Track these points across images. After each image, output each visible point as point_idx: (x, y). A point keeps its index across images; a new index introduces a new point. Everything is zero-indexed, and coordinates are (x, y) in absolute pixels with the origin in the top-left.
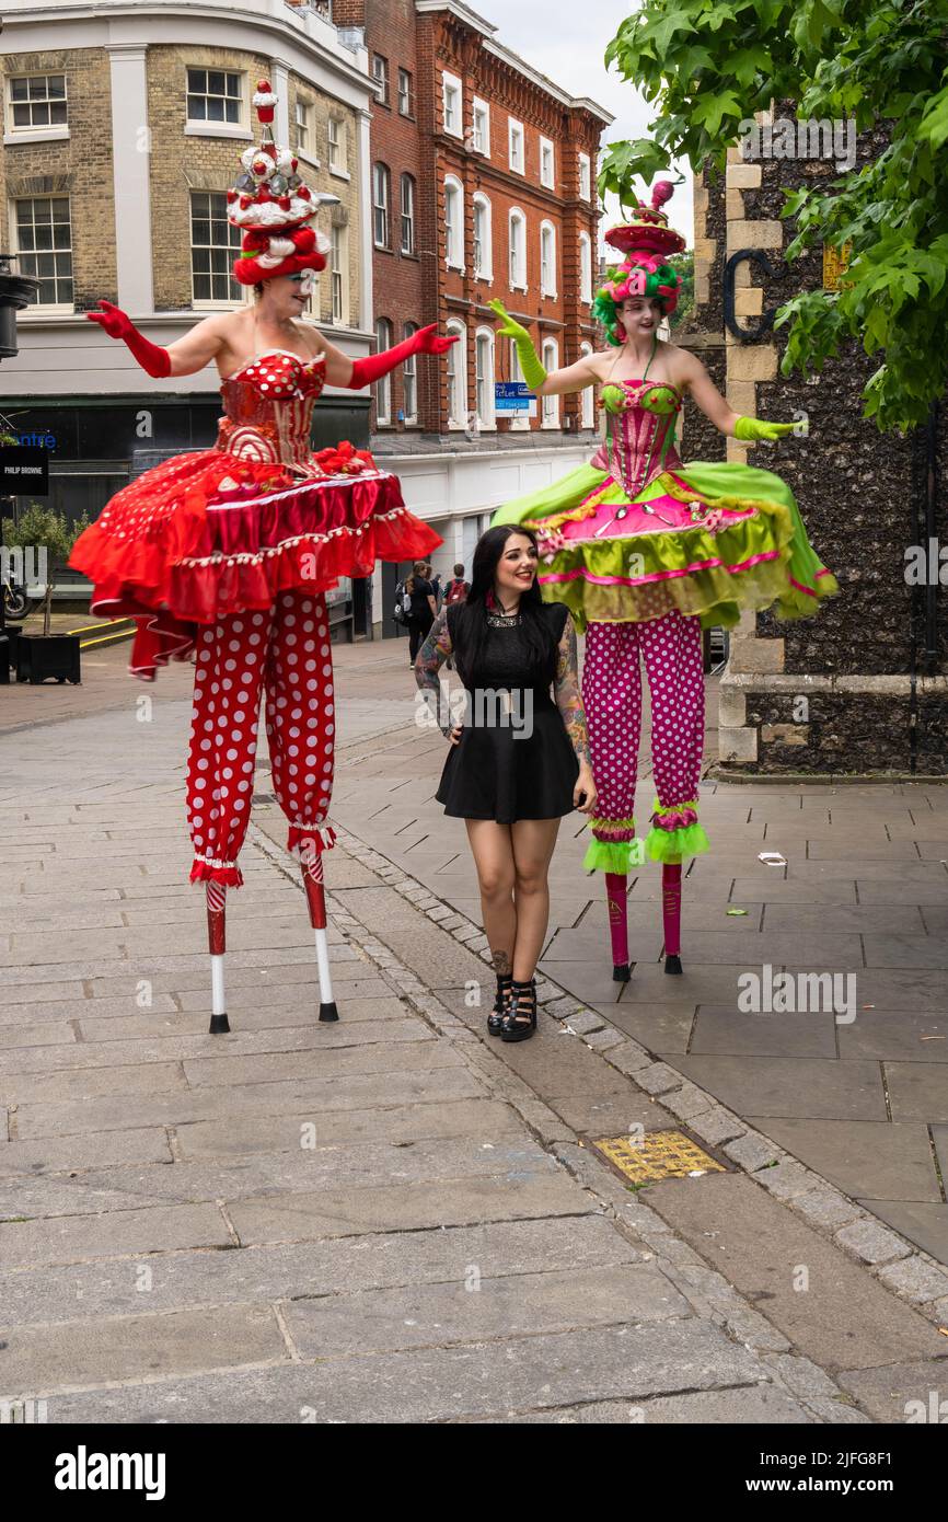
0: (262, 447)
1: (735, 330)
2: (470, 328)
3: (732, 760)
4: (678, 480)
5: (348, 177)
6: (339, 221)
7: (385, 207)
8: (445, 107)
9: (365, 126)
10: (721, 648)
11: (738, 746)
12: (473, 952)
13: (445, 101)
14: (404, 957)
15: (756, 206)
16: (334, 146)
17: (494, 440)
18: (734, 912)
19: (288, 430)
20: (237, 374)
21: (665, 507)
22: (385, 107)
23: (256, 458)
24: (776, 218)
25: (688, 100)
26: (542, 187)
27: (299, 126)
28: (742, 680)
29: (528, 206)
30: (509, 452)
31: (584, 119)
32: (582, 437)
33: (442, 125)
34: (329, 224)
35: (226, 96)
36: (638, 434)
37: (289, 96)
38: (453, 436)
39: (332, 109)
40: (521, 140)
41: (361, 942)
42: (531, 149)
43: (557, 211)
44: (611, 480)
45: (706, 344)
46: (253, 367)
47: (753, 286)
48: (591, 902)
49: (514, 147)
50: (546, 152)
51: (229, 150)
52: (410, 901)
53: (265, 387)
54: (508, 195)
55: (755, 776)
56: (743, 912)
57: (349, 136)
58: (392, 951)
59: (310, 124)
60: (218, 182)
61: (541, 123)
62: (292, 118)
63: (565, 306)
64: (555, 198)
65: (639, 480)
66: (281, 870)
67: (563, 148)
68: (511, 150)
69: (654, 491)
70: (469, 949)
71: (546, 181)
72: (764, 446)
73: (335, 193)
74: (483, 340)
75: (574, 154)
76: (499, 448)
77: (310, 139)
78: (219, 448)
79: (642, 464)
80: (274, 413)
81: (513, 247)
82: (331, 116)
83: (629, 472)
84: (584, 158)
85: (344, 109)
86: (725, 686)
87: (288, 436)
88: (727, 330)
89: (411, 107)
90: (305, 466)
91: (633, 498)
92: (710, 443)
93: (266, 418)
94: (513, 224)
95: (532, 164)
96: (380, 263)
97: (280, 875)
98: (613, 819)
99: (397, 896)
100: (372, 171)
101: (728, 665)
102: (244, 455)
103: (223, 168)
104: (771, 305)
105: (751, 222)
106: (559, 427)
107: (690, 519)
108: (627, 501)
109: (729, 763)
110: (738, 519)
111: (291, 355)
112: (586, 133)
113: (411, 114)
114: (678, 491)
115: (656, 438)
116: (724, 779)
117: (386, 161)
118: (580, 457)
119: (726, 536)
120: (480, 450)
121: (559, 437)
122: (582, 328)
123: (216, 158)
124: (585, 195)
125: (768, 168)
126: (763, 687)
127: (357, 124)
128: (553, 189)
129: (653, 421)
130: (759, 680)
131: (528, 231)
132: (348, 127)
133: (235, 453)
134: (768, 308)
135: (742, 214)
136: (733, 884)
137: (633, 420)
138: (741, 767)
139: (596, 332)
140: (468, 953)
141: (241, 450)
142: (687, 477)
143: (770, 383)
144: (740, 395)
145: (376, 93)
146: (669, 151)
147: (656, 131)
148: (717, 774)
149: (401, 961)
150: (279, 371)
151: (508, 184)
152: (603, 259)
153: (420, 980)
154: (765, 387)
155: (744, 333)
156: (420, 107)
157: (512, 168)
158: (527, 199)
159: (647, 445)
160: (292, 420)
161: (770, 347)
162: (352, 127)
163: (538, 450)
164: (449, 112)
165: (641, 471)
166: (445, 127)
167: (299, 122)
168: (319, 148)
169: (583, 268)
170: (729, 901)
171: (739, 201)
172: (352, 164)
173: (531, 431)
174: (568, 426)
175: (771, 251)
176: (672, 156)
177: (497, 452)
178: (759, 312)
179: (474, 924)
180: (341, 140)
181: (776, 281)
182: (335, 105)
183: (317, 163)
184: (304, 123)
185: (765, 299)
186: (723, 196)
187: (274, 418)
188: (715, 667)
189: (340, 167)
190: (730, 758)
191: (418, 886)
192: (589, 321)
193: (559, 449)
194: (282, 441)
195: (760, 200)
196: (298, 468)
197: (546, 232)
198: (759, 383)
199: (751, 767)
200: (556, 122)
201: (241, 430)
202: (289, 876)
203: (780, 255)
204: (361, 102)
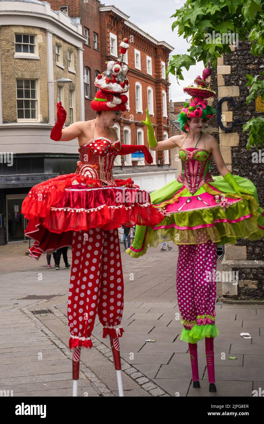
0: (93, 172)
1: (222, 127)
2: (122, 128)
3: (227, 294)
4: (211, 186)
5: (75, 72)
6: (72, 88)
7: (89, 83)
8: (111, 46)
9: (81, 54)
10: (221, 249)
11: (230, 289)
12: (128, 375)
13: (111, 44)
14: (100, 377)
15: (229, 81)
16: (70, 61)
17: (131, 169)
18: (231, 358)
19: (103, 167)
20: (86, 145)
21: (206, 197)
22: (88, 46)
23: (90, 176)
24: (237, 85)
25: (202, 40)
26: (147, 74)
27: (56, 54)
28: (230, 262)
29: (142, 82)
30: (137, 174)
31: (163, 49)
32: (165, 168)
33: (110, 52)
34: (68, 90)
35: (29, 44)
36: (193, 169)
37: (53, 43)
38: (116, 168)
39: (69, 47)
40: (139, 57)
41: (83, 371)
42: (143, 60)
43: (153, 83)
44: (184, 187)
45: (211, 132)
46: (92, 143)
47: (229, 111)
48: (174, 353)
49: (137, 60)
50: (149, 61)
51: (31, 63)
52: (102, 353)
53: (96, 151)
54: (135, 77)
55: (237, 301)
56: (235, 358)
57: (75, 57)
58: (96, 375)
59: (61, 53)
60: (27, 75)
61: (146, 51)
62: (54, 51)
63: (157, 118)
64: (152, 78)
65: (195, 187)
66: (52, 341)
67: (155, 60)
68: (136, 61)
69: (201, 191)
70: (126, 374)
71: (149, 72)
72: (235, 171)
73: (70, 78)
74: (126, 132)
75: (159, 62)
76: (133, 172)
77: (61, 59)
78: (77, 173)
79: (196, 180)
80: (98, 160)
81: (137, 97)
82: (68, 50)
83: (191, 183)
84: (163, 63)
85: (73, 47)
86: (224, 265)
87: (103, 169)
88: (219, 127)
89: (98, 46)
90: (109, 181)
91: (193, 194)
92: (214, 169)
93: (95, 162)
94: (137, 88)
95: (144, 66)
96: (87, 104)
97: (51, 343)
98: (190, 321)
99: (97, 351)
100: (84, 70)
101: (224, 256)
102: (85, 175)
103: (28, 70)
104: (236, 118)
105: (227, 87)
106: (156, 164)
107: (215, 202)
108: (191, 195)
109: (226, 295)
110: (234, 202)
111: (107, 140)
112: (164, 54)
113: (98, 49)
114: (211, 190)
115: (201, 170)
116: (225, 302)
117: (89, 66)
118: (164, 175)
119: (229, 209)
120: (126, 173)
121: (156, 168)
122: (164, 126)
123: (26, 66)
124: (164, 77)
125: (233, 67)
126: (239, 265)
127: (78, 53)
128: (152, 75)
129: (199, 164)
130: (237, 262)
131: (143, 91)
132: (74, 54)
133: (83, 174)
134: (235, 119)
135: (224, 84)
136: (231, 346)
137: (191, 164)
138: (231, 297)
139: (169, 128)
140: (126, 375)
141: (84, 173)
142: (215, 185)
143: (237, 147)
144: (225, 152)
145: (85, 41)
146: (195, 59)
147: (190, 52)
148: (222, 300)
149: (99, 379)
150: (102, 145)
151: (135, 73)
152: (171, 100)
153: (107, 387)
154: (234, 149)
155: (226, 128)
156: (101, 46)
157: (136, 67)
158: (142, 79)
159: (198, 172)
160: (105, 163)
161: (236, 134)
162: (76, 54)
163: (148, 173)
164: (112, 48)
165: (196, 183)
166: (111, 53)
167: (57, 53)
168: (64, 62)
169: (163, 104)
170: (229, 353)
171: (223, 79)
172: (77, 67)
173: (145, 166)
174: (160, 163)
175: (235, 97)
176: (196, 61)
177: (133, 174)
178: (231, 120)
179: (128, 363)
180: (72, 59)
181: (237, 109)
182: (70, 46)
183: (63, 67)
184: (59, 53)
185: (234, 115)
186: (216, 77)
187: (98, 162)
188: (219, 257)
189: (72, 69)
190: (226, 294)
191: (105, 347)
192: (166, 124)
193: (156, 172)
194: (101, 171)
195: (231, 78)
196: (106, 182)
197: (150, 91)
198: (232, 147)
199: (235, 298)
200: (152, 50)
201: (85, 166)
202: (55, 343)
203: (239, 99)
204: (80, 45)
